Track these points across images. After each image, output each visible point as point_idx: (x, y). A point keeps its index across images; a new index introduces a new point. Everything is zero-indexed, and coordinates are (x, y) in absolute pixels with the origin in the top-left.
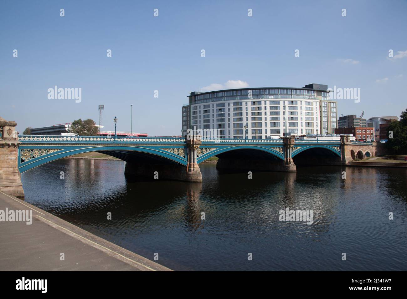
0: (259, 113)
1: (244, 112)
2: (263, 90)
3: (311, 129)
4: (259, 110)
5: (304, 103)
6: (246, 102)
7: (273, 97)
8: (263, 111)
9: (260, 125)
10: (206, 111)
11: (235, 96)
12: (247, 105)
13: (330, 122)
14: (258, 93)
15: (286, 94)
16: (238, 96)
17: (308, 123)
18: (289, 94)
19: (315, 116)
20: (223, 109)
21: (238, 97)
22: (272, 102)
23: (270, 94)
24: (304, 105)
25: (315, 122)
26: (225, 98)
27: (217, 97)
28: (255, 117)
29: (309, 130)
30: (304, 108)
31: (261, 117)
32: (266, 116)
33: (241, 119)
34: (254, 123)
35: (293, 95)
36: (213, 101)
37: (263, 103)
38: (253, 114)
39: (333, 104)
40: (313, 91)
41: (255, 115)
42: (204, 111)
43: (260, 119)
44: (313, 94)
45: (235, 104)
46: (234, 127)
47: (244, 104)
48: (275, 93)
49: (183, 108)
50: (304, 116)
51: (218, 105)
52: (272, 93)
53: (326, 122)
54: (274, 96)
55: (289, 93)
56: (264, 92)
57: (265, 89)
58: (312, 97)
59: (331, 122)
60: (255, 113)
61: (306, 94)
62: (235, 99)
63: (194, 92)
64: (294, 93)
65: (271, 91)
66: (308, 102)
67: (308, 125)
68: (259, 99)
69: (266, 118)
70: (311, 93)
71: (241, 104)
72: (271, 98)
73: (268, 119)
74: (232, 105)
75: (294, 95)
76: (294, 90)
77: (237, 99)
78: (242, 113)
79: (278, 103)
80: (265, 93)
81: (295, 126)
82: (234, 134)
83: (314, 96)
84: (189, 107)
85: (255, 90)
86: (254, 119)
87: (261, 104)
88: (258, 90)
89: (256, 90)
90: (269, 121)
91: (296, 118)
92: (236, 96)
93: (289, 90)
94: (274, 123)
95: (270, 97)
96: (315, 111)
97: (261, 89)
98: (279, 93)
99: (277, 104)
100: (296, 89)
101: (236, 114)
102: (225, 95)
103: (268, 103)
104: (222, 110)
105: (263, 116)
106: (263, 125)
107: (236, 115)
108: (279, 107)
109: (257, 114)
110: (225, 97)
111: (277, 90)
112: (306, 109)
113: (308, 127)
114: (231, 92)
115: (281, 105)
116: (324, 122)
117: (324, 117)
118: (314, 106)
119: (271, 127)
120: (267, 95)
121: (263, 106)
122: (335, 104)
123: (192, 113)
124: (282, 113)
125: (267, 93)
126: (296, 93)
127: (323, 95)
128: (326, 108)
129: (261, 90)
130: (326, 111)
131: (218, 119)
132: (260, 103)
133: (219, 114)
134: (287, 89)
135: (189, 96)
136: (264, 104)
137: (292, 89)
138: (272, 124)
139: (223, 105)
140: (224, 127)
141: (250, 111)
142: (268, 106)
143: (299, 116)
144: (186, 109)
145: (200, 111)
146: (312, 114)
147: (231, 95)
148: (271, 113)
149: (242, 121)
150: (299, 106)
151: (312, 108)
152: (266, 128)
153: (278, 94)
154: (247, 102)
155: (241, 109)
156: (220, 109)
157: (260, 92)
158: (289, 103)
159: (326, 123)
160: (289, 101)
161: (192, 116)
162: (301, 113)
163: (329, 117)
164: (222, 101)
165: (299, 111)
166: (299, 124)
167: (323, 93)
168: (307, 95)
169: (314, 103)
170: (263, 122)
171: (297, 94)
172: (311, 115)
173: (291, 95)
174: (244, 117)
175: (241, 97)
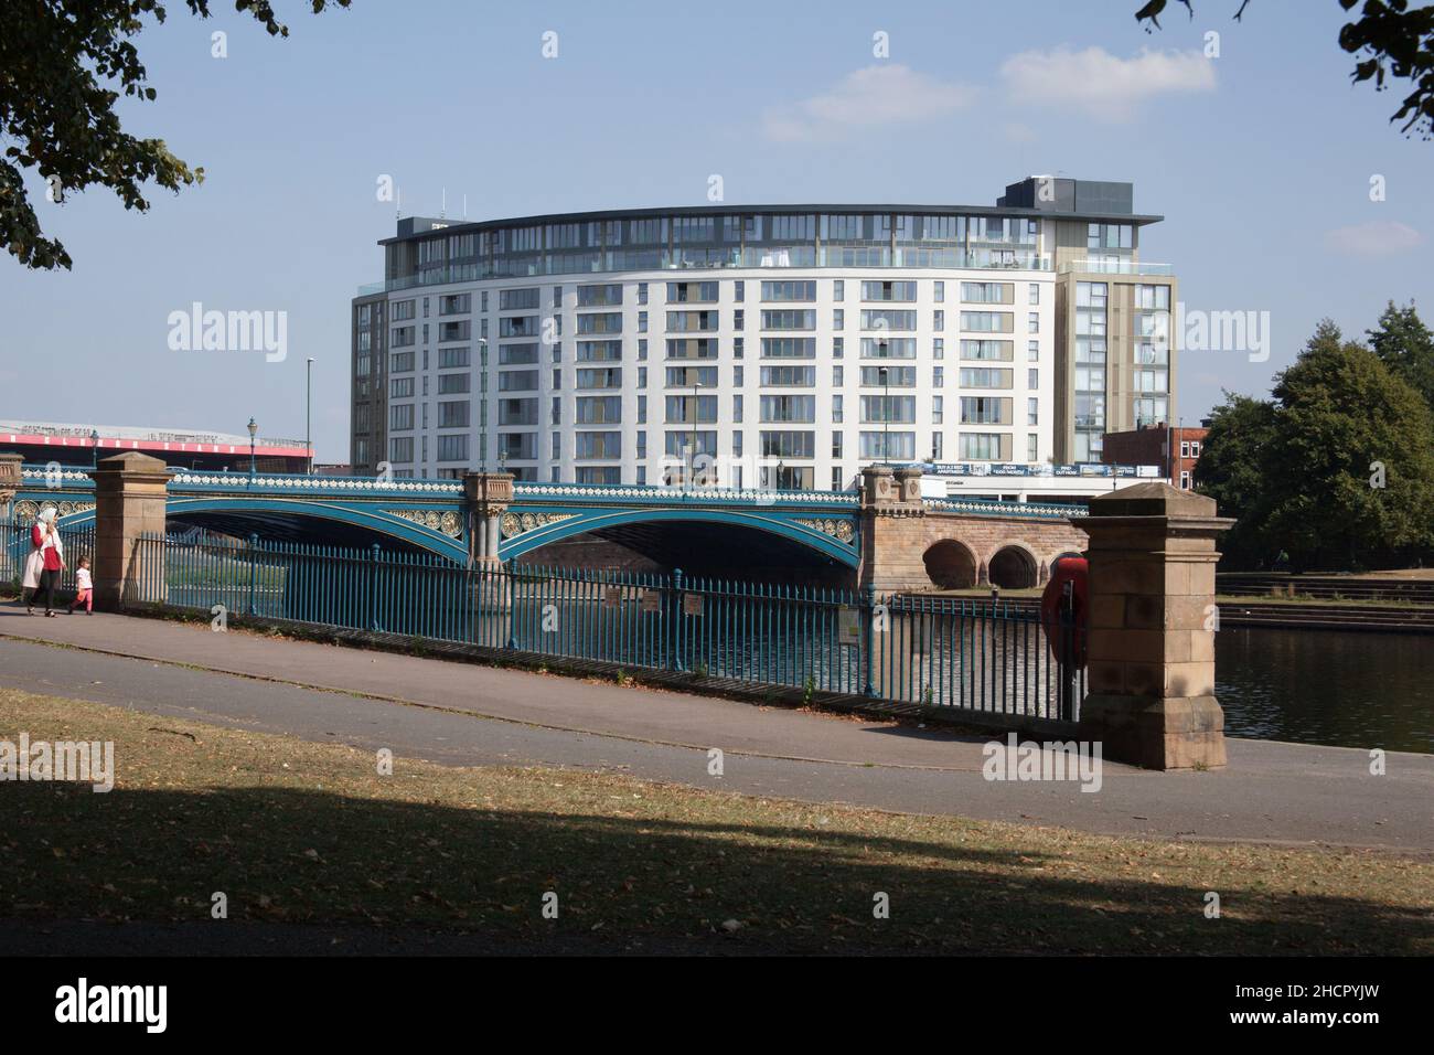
0: (706, 348)
1: (629, 336)
2: (737, 220)
3: (998, 435)
4: (704, 327)
5: (954, 291)
6: (643, 286)
7: (784, 258)
8: (725, 334)
9: (709, 408)
10: (452, 330)
11: (596, 249)
12: (646, 303)
13: (1122, 395)
14: (710, 238)
15: (860, 243)
16: (610, 249)
17: (981, 400)
18: (878, 243)
19: (1021, 365)
20: (532, 317)
21: (610, 256)
22: (777, 288)
23: (769, 243)
24: (954, 304)
25: (1020, 394)
26: (549, 259)
27: (510, 256)
28: (684, 369)
29: (983, 440)
30: (953, 321)
31: (716, 367)
32: (738, 362)
33: (614, 377)
34: (678, 397)
35: (900, 244)
36: (490, 275)
37: (727, 290)
38: (676, 348)
39: (1148, 293)
40: (1024, 222)
41: (683, 355)
42: (444, 327)
43: (711, 376)
44: (1022, 241)
45: (588, 294)
46: (581, 420)
47: (631, 293)
48: (801, 236)
49: (358, 305)
50: (952, 363)
51: (511, 298)
52: (784, 237)
53: (1096, 393)
54: (796, 249)
55: (877, 236)
56: (742, 229)
57: (746, 213)
58: (1020, 257)
59: (1130, 394)
60: (683, 342)
61: (983, 238)
62: (588, 270)
63: (412, 219)
64: (908, 237)
65: (780, 227)
66: (983, 285)
67: (980, 409)
68: (711, 268)
69: (739, 370)
70: (1015, 233)
71: (616, 293)
72: (778, 264)
73: (753, 376)
74: (570, 299)
75: (908, 244)
76: (909, 219)
77: (604, 270)
78: (619, 343)
79: (808, 290)
80: (749, 236)
81: (898, 418)
82: (579, 457)
83: (1033, 247)
84: (382, 301)
85: (694, 222)
86: (679, 376)
87: (714, 297)
88: (711, 221)
89: (703, 221)
90: (754, 389)
91: (907, 376)
92: (598, 249)
93: (877, 219)
94: (784, 397)
95: (767, 260)
96: (1021, 336)
97: (728, 215)
98: (824, 235)
99: (798, 298)
100: (919, 213)
101: (592, 345)
102: (548, 246)
103: (753, 290)
104: (527, 323)
105: (725, 361)
106: (725, 409)
107: (591, 353)
108: (814, 312)
109: (693, 348)
110: (548, 252)
111: (811, 218)
112: (969, 325)
113: (980, 420)
114: (577, 226)
115: (824, 304)
116: (1079, 393)
117: (1080, 365)
118: (1021, 307)
119: (766, 419)
120: (756, 245)
121: (725, 306)
122: (1161, 293)
123: (392, 338)
124: (824, 348)
125: (758, 236)
126: (918, 233)
127: (1093, 243)
128: (1099, 319)
129: (727, 221)
130: (1099, 331)
131: (507, 374)
132: (711, 290)
133: (511, 348)
134: (868, 212)
135: (388, 243)
136: (734, 299)
137: (893, 212)
138: (773, 405)
139: (531, 298)
140: (533, 420)
141: (658, 336)
142: (754, 306)
143: (924, 364)
144: (367, 314)
145: (426, 326)
146: (1008, 349)
147: (577, 243)
148: (772, 347)
149: (620, 386)
150: (924, 305)
151: (1008, 322)
152: (738, 427)
153: (813, 243)
154: (646, 284)
155: (615, 322)
156: (518, 322)
157: (719, 229)
158: (868, 287)
159: (1100, 401)
160: (868, 283)
161: (392, 351)
162: (938, 346)
163: (1116, 366)
164: (525, 274)
165: (924, 332)
166: (924, 408)
167: (1093, 229)
168: (983, 245)
169: (1022, 291)
170: (725, 391)
171: (925, 238)
172: (997, 356)
173: (890, 244)
174: (629, 364)
175: (622, 254)
